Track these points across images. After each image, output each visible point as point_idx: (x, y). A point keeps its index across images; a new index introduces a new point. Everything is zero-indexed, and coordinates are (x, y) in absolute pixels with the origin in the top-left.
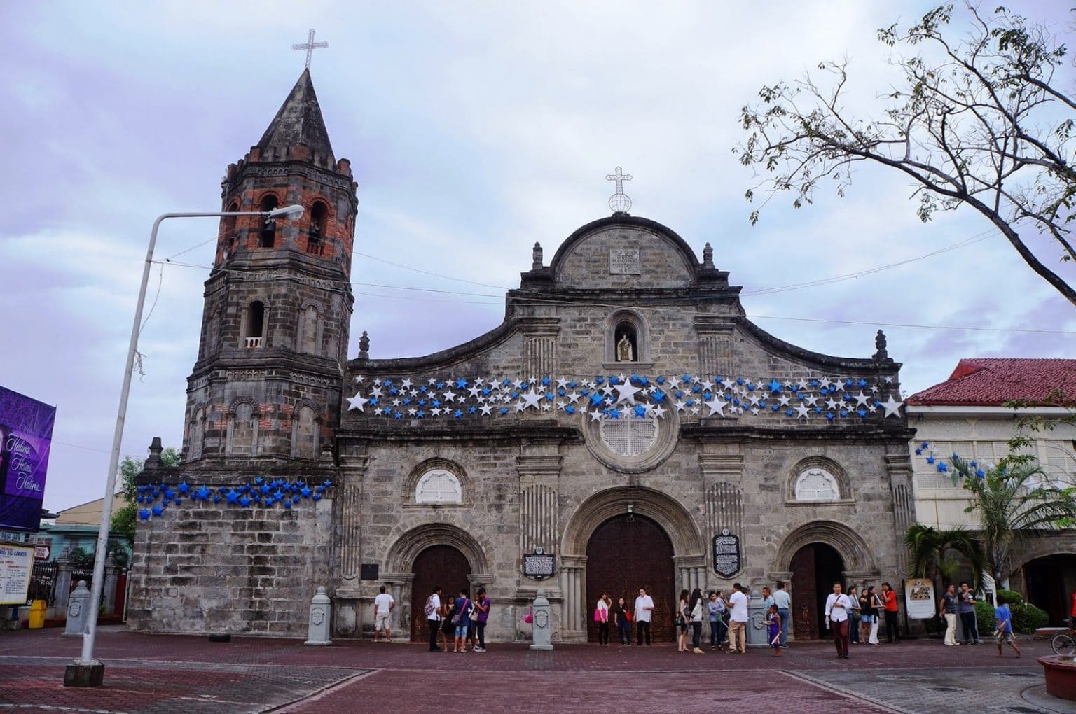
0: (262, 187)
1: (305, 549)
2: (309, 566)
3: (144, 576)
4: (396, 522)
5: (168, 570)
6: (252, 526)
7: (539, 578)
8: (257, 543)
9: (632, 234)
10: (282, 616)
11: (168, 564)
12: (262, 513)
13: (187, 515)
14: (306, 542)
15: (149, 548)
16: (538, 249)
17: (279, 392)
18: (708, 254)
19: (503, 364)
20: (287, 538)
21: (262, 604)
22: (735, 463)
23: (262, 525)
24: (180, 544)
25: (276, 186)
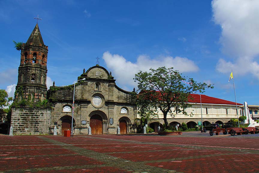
0: (33, 51)
1: (45, 119)
2: (46, 122)
3: (14, 125)
4: (60, 115)
5: (18, 124)
6: (35, 115)
7: (84, 124)
8: (36, 118)
9: (100, 69)
10: (41, 131)
11: (18, 122)
12: (37, 113)
13: (22, 113)
14: (45, 118)
15: (14, 119)
16: (84, 70)
17: (39, 91)
18: (111, 73)
19: (78, 89)
20: (42, 118)
21: (37, 129)
22: (113, 107)
23: (37, 115)
24: (21, 119)
25: (36, 51)
